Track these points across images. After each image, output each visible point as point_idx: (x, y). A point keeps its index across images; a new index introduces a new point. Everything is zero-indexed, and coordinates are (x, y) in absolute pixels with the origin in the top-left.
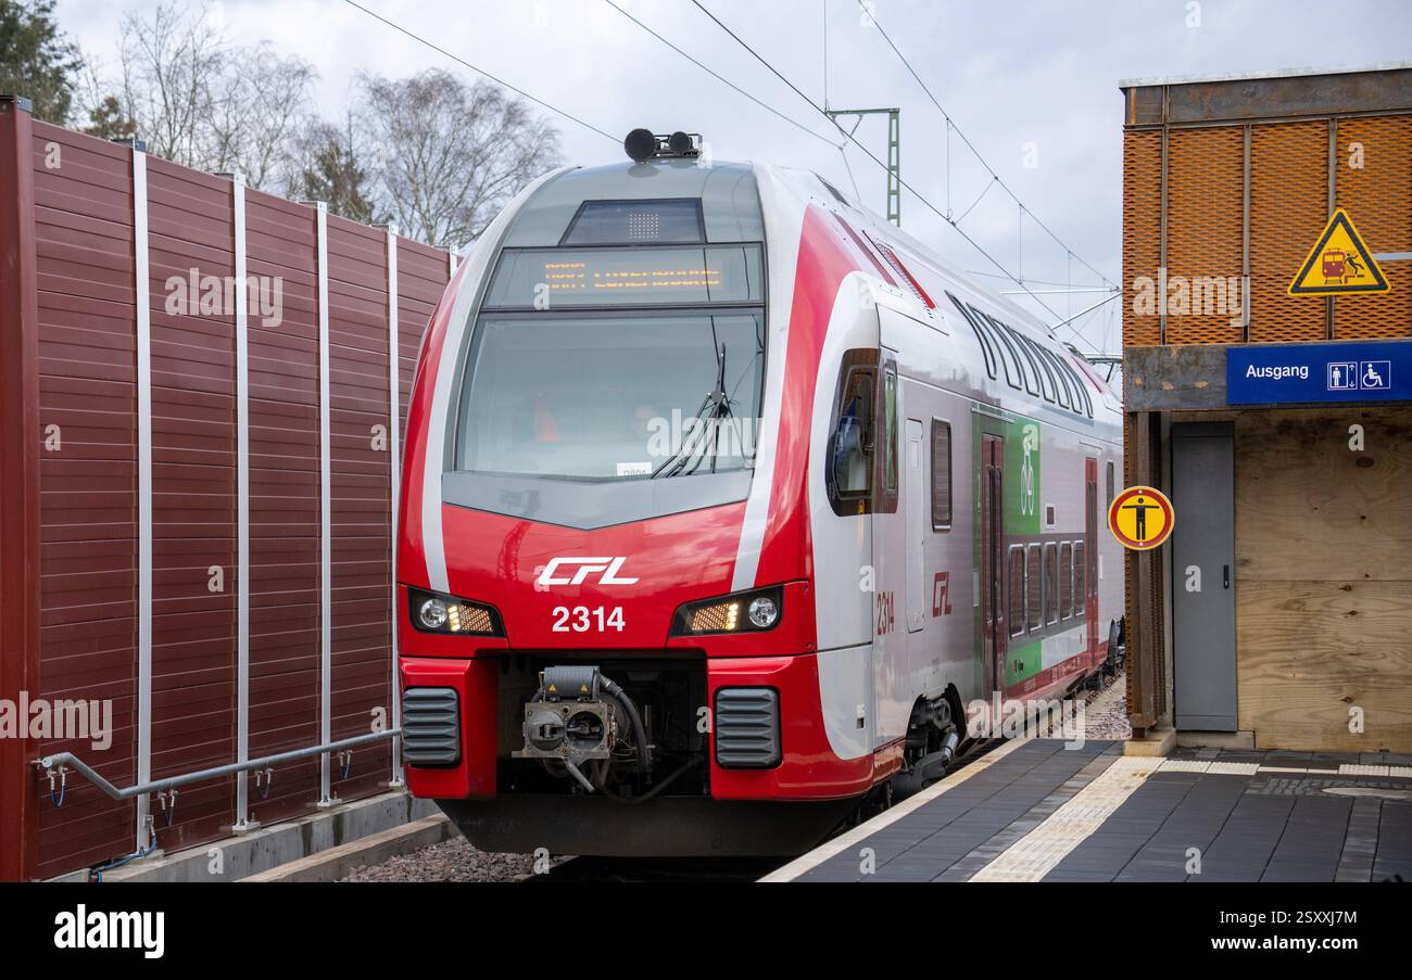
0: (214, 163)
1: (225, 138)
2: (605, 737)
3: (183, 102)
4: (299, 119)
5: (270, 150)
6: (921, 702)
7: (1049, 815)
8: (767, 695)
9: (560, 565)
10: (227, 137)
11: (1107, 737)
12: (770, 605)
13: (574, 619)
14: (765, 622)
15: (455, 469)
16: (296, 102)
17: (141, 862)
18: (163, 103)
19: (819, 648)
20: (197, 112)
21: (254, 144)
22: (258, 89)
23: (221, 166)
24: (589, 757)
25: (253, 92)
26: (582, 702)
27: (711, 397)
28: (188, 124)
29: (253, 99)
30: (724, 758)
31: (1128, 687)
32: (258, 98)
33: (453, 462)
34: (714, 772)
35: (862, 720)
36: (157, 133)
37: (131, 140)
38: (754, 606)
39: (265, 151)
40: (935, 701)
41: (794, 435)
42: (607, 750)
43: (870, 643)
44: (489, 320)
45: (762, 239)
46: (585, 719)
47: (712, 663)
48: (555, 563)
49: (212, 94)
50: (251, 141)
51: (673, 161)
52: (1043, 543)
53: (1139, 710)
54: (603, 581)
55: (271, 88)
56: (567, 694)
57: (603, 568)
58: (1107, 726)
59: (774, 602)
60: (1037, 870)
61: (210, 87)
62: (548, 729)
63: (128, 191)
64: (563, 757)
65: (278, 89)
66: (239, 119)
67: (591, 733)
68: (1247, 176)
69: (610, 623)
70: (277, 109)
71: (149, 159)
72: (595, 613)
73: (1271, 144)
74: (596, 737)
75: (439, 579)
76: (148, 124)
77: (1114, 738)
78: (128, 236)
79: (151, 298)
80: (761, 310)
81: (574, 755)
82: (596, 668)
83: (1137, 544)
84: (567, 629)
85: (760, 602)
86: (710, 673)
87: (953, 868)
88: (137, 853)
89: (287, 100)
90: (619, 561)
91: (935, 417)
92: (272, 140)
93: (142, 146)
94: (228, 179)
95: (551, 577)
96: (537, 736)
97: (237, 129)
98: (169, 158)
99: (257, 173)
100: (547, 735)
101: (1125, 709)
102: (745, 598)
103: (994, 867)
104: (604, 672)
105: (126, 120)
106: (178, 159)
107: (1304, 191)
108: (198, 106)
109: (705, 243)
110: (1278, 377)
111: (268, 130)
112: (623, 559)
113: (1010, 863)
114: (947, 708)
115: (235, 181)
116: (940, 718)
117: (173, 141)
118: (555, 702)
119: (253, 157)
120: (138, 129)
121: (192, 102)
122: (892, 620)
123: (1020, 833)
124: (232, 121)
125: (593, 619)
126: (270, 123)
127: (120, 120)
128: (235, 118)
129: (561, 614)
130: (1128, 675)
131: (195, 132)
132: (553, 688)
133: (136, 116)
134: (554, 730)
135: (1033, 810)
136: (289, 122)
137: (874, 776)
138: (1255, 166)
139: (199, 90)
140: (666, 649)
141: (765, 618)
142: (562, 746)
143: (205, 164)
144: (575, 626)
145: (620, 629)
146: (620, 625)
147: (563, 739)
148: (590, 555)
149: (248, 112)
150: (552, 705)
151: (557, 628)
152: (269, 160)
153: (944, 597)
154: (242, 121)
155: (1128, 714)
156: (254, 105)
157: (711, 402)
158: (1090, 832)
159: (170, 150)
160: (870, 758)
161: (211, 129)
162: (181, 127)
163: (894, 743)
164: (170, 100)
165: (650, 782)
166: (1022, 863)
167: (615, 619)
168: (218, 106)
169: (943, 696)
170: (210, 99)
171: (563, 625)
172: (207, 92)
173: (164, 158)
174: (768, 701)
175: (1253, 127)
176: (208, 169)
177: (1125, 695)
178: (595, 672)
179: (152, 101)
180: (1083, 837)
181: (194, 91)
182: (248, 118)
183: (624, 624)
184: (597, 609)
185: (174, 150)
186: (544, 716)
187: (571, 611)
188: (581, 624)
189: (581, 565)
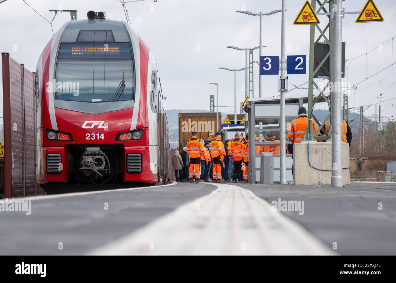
2: (103, 164)
8: (139, 155)
9: (88, 123)
13: (91, 136)
15: (56, 99)
19: (150, 145)
24: (100, 169)
26: (97, 156)
30: (129, 170)
33: (55, 97)
34: (126, 174)
38: (135, 134)
42: (104, 168)
44: (60, 61)
45: (130, 42)
47: (126, 148)
48: (86, 123)
54: (99, 127)
56: (93, 154)
57: (99, 124)
59: (140, 133)
62: (89, 162)
64: (94, 169)
69: (100, 138)
72: (97, 135)
74: (101, 164)
75: (55, 126)
80: (132, 60)
84: (89, 139)
86: (125, 150)
90: (103, 122)
96: (86, 164)
100: (89, 164)
104: (100, 149)
109: (115, 42)
112: (104, 122)
125: (96, 137)
129: (88, 135)
132: (89, 153)
134: (91, 162)
140: (115, 144)
141: (137, 137)
142: (93, 167)
144: (92, 138)
145: (103, 139)
146: (103, 138)
147: (93, 165)
150: (90, 157)
151: (87, 139)
157: (122, 83)
165: (103, 180)
167: (102, 137)
174: (139, 157)
186: (88, 159)
187: (90, 135)
188: (93, 138)
189: (93, 123)
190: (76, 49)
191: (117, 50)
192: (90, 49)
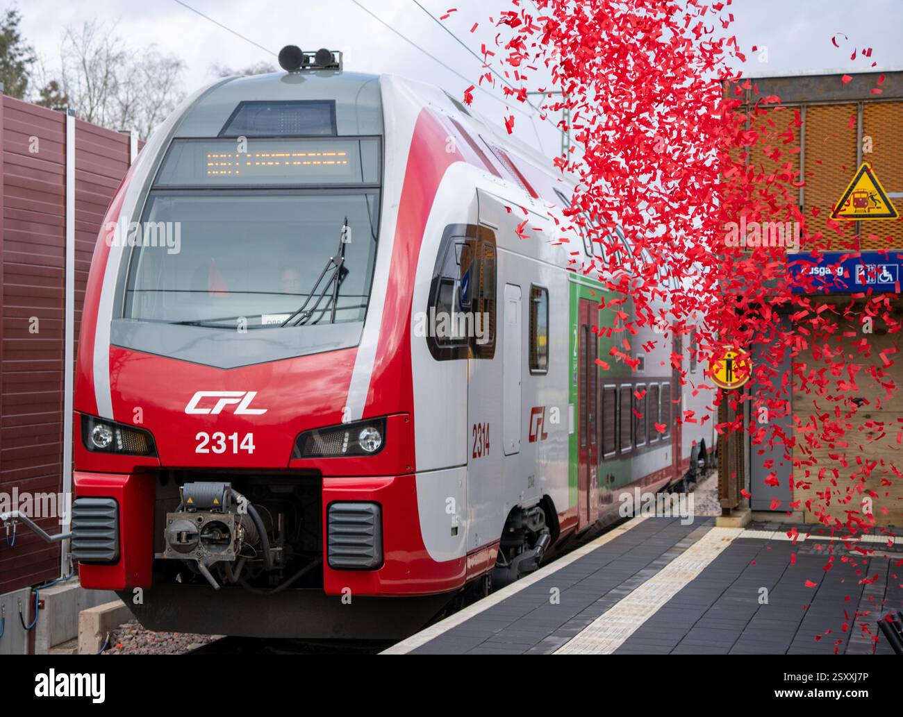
0: (118, 124)
1: (125, 109)
2: (232, 542)
3: (100, 84)
4: (174, 95)
5: (154, 115)
6: (516, 512)
7: (665, 566)
8: (370, 509)
9: (203, 397)
10: (127, 107)
11: (705, 514)
12: (376, 433)
13: (213, 442)
14: (373, 447)
15: (124, 317)
16: (172, 84)
17: (64, 584)
18: (86, 84)
19: (417, 469)
20: (108, 91)
21: (144, 112)
22: (148, 75)
23: (123, 125)
24: (219, 559)
25: (144, 78)
26: (214, 512)
27: (333, 261)
28: (102, 98)
29: (144, 82)
30: (335, 562)
31: (719, 481)
32: (148, 82)
33: (123, 310)
34: (327, 573)
35: (456, 529)
36: (82, 104)
37: (65, 110)
38: (364, 433)
39: (151, 116)
40: (531, 509)
41: (401, 292)
42: (234, 554)
43: (465, 465)
44: (158, 196)
45: (381, 133)
46: (217, 527)
47: (327, 481)
48: (198, 396)
49: (117, 79)
50: (142, 110)
51: (319, 71)
52: (634, 384)
53: (726, 496)
54: (237, 412)
55: (156, 75)
56: (202, 506)
57: (238, 400)
58: (704, 506)
59: (379, 431)
60: (657, 602)
61: (117, 74)
62: (184, 535)
63: (63, 142)
64: (197, 559)
65: (160, 75)
66: (135, 95)
67: (222, 539)
68: (802, 139)
69: (243, 447)
70: (160, 88)
71: (77, 122)
72: (230, 438)
73: (819, 119)
74: (226, 542)
75: (105, 408)
76: (76, 98)
77: (709, 515)
78: (62, 172)
79: (76, 212)
80: (378, 190)
81: (206, 557)
82: (228, 484)
83: (726, 385)
84: (207, 451)
85: (369, 431)
86: (324, 489)
87: (600, 600)
88: (62, 578)
89: (166, 82)
90: (251, 395)
91: (534, 283)
92: (156, 108)
93: (73, 113)
94: (127, 134)
95: (196, 408)
96: (175, 541)
97: (133, 101)
98: (89, 120)
99: (146, 130)
100: (184, 540)
101: (717, 495)
102: (356, 427)
103: (628, 600)
104: (235, 487)
105: (63, 95)
106: (95, 121)
107: (842, 150)
108: (108, 86)
109: (335, 136)
110: (822, 274)
111: (153, 103)
112: (255, 393)
113: (638, 597)
114: (541, 516)
115: (132, 137)
116: (534, 523)
117: (92, 109)
118: (192, 512)
119: (144, 120)
120: (70, 101)
121: (105, 84)
122: (488, 446)
123: (645, 578)
124: (130, 96)
125: (229, 443)
126: (155, 98)
127: (58, 96)
128: (132, 94)
129: (202, 439)
130: (720, 472)
131: (107, 103)
132: (190, 501)
133: (69, 93)
134: (189, 536)
135: (654, 562)
136: (167, 97)
137: (467, 574)
138: (808, 133)
139: (110, 76)
140: (289, 469)
141: (372, 444)
142: (197, 550)
143: (112, 125)
144: (214, 448)
145: (251, 452)
146: (251, 448)
147: (197, 544)
148: (228, 389)
149: (141, 91)
150: (189, 515)
151: (199, 450)
152: (154, 122)
153: (540, 426)
154: (137, 97)
155: (719, 499)
156: (145, 86)
157: (333, 265)
158: (693, 578)
159: (90, 115)
160: (462, 561)
161: (117, 102)
162: (98, 100)
163: (488, 546)
164: (91, 82)
166: (646, 598)
167: (247, 443)
168: (122, 87)
169: (538, 505)
170: (116, 82)
171: (204, 448)
172: (115, 77)
173: (86, 120)
174: (372, 514)
175: (808, 107)
176: (114, 128)
177: (717, 485)
178: (225, 488)
179: (79, 83)
180: (688, 581)
181: (106, 77)
182: (141, 95)
183: (254, 447)
184: (232, 434)
185: (93, 115)
186: (182, 524)
187: (211, 437)
188: (219, 447)
189: (218, 398)
190: (220, 160)
191: (341, 158)
192: (261, 159)
